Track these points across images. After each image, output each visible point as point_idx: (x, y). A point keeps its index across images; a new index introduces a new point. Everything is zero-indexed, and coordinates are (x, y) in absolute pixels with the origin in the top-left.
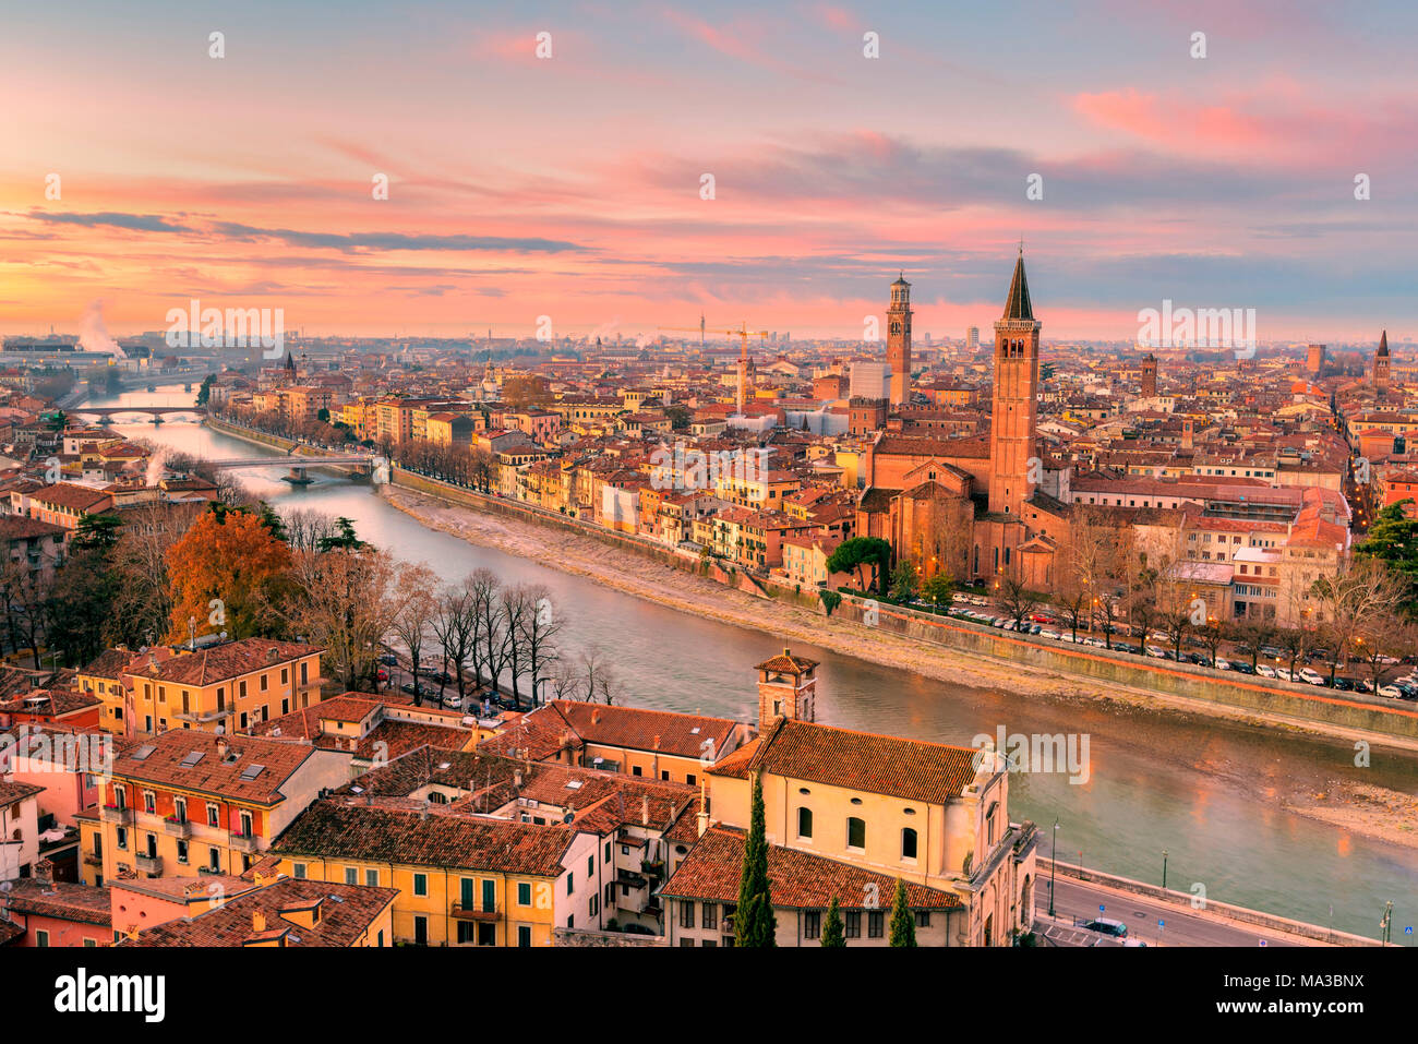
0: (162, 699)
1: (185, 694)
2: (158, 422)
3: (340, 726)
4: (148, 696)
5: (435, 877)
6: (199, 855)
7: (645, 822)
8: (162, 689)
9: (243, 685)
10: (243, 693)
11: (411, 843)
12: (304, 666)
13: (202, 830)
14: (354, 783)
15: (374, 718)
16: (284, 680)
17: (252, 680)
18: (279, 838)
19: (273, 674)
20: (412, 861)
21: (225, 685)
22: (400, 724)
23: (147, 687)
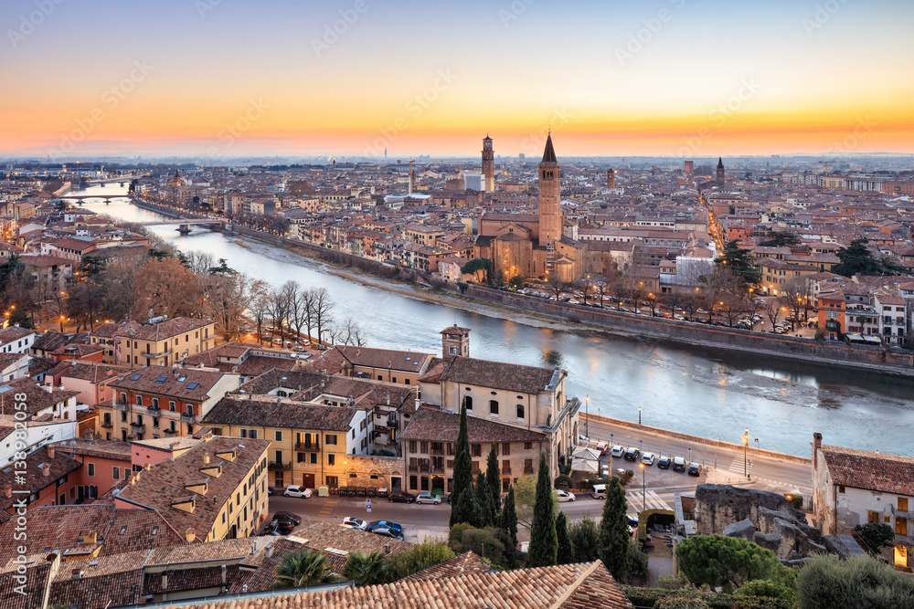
0: (136, 347)
1: (148, 345)
2: (107, 202)
3: (229, 359)
4: (128, 346)
5: (286, 434)
6: (165, 424)
7: (388, 403)
8: (136, 343)
9: (177, 340)
10: (177, 343)
11: (273, 417)
12: (207, 329)
13: (165, 413)
14: (240, 388)
15: (245, 355)
16: (197, 337)
17: (181, 337)
18: (206, 416)
19: (191, 334)
20: (274, 426)
21: (168, 340)
22: (259, 357)
23: (128, 342)
